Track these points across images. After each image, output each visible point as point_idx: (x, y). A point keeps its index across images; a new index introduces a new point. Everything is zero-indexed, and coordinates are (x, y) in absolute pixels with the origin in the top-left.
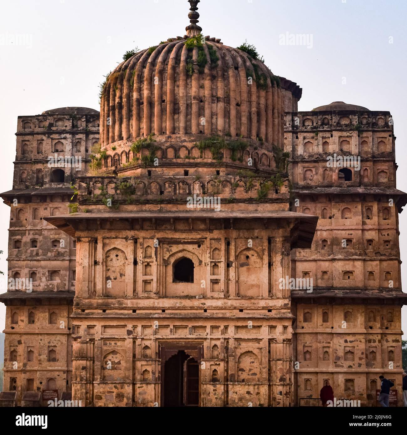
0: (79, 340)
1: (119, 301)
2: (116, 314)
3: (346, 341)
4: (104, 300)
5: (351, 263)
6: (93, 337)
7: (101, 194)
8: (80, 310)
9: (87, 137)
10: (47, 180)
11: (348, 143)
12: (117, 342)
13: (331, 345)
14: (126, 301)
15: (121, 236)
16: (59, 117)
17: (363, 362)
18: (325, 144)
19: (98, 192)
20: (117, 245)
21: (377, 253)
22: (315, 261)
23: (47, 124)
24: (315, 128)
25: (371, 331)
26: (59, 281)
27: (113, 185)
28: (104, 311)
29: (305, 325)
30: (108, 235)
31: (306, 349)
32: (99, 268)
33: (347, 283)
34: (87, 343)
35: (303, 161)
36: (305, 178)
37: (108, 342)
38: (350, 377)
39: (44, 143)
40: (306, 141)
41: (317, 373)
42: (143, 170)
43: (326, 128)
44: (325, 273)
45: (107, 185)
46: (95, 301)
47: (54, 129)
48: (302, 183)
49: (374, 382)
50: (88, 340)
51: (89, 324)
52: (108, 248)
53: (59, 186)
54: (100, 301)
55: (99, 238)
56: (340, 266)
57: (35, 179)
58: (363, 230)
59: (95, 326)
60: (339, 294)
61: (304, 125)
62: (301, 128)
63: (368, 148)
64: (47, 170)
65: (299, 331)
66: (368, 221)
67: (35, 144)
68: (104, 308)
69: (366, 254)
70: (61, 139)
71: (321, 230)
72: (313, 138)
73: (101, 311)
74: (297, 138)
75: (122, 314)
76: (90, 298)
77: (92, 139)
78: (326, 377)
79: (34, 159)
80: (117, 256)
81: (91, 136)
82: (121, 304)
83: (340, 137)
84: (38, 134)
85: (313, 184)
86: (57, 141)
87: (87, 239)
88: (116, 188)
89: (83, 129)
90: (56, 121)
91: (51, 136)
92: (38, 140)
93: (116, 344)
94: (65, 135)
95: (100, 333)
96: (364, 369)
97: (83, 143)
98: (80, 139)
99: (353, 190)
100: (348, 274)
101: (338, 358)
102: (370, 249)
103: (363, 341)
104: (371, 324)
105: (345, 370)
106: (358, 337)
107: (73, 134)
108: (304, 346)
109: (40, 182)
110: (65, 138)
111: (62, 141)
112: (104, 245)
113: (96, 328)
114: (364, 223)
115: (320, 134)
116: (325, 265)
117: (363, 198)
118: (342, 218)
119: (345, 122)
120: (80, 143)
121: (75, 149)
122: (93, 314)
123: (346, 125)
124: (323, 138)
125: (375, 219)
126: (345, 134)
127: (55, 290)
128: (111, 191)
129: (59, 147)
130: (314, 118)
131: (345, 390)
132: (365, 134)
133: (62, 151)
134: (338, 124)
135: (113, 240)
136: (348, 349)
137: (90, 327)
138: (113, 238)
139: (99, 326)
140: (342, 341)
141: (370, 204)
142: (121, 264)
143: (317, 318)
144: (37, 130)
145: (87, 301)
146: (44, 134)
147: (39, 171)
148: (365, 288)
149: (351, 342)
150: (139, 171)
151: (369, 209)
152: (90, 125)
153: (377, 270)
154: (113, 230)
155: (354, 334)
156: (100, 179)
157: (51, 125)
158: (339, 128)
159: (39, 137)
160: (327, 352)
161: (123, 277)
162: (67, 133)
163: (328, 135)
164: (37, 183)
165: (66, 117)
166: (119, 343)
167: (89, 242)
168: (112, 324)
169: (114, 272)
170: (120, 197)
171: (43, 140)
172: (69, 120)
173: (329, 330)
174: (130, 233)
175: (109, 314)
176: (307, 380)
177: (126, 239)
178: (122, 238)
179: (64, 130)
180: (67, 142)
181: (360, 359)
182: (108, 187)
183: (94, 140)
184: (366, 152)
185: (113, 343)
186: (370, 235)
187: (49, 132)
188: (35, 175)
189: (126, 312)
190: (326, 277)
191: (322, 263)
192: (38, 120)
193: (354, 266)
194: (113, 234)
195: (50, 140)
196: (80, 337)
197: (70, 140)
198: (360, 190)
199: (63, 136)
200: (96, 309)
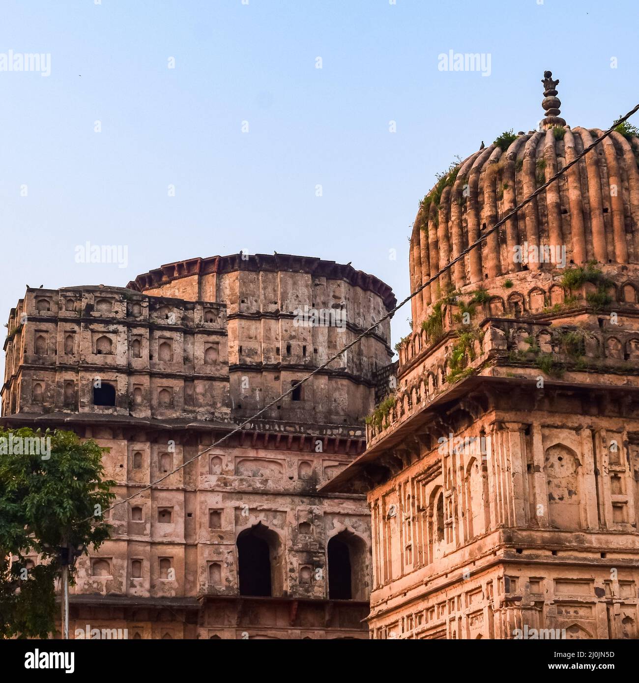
0: (517, 603)
1: (577, 537)
2: (576, 558)
4: (552, 534)
6: (542, 599)
7: (530, 351)
8: (515, 550)
9: (151, 333)
10: (85, 400)
12: (578, 609)
14: (588, 537)
15: (570, 425)
16: (104, 295)
19: (524, 347)
20: (563, 439)
23: (83, 304)
26: (111, 577)
27: (548, 338)
28: (554, 553)
30: (549, 421)
32: (540, 478)
34: (531, 609)
37: (563, 610)
39: (77, 337)
42: (592, 317)
45: (537, 336)
46: (539, 534)
47: (95, 314)
50: (533, 604)
51: (533, 575)
52: (549, 444)
53: (106, 412)
54: (547, 535)
55: (535, 425)
57: (62, 397)
59: (542, 578)
64: (84, 382)
67: (60, 338)
68: (555, 547)
70: (109, 332)
73: (550, 553)
75: (585, 559)
76: (529, 529)
77: (160, 338)
79: (60, 364)
80: (560, 459)
81: (158, 334)
82: (581, 541)
84: (65, 320)
86: (101, 335)
87: (516, 426)
88: (553, 343)
89: (144, 320)
90: (99, 302)
91: (92, 327)
92: (66, 332)
93: (576, 612)
94: (115, 326)
95: (552, 590)
97: (145, 343)
98: (141, 335)
107: (130, 326)
109: (72, 403)
110: (115, 332)
111: (110, 336)
112: (544, 438)
113: (545, 582)
120: (138, 342)
121: (131, 352)
122: (537, 556)
127: (104, 593)
128: (546, 348)
129: (105, 347)
133: (111, 353)
135: (555, 431)
137: (534, 581)
138: (557, 427)
139: (549, 578)
142: (568, 473)
144: (63, 314)
145: (524, 533)
146: (77, 322)
147: (69, 383)
150: (585, 317)
152: (155, 314)
154: (556, 412)
156: (526, 326)
157: (90, 308)
159: (68, 326)
161: (573, 496)
162: (119, 323)
164: (67, 405)
165: (117, 297)
166: (582, 612)
167: (520, 430)
168: (570, 577)
169: (559, 486)
170: (562, 359)
171: (74, 332)
172: (121, 302)
174: (586, 420)
175: (563, 558)
177: (578, 429)
178: (571, 428)
179: (114, 319)
180: (119, 339)
182: (540, 339)
183: (162, 341)
185: (572, 611)
187: (86, 319)
188: (63, 391)
189: (590, 556)
192: (65, 297)
194: (557, 420)
195: (89, 333)
196: (519, 599)
197: (124, 336)
199: (112, 327)
200: (543, 548)
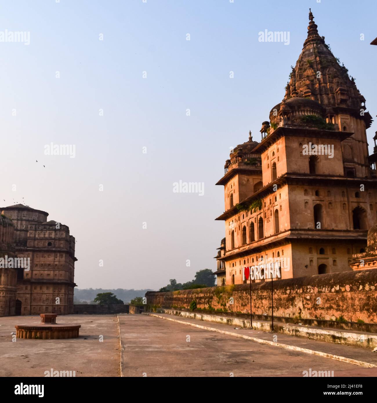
3: (47, 296)
5: (49, 271)
11: (52, 234)
13: (42, 297)
17: (51, 302)
18: (45, 234)
21: (58, 269)
22: (39, 270)
24: (42, 229)
25: (54, 292)
29: (34, 290)
31: (34, 298)
33: (48, 278)
35: (37, 239)
36: (38, 245)
38: (48, 307)
40: (39, 233)
41: (37, 305)
43: (45, 229)
44: (42, 274)
48: (37, 246)
49: (55, 308)
56: (46, 272)
58: (54, 261)
60: (45, 281)
61: (39, 228)
62: (38, 229)
63: (58, 236)
65: (33, 292)
66: (56, 259)
69: (54, 269)
71: (41, 261)
72: (41, 232)
74: (36, 232)
78: (40, 306)
83: (49, 233)
85: (40, 247)
96: (51, 304)
99: (51, 249)
100: (48, 275)
101: (44, 301)
102: (56, 267)
103: (52, 295)
104: (54, 290)
105: (45, 304)
106: (50, 294)
108: (34, 297)
114: (54, 259)
115: (43, 231)
116: (42, 272)
117: (55, 252)
118: (48, 257)
119: (51, 228)
123: (51, 229)
124: (44, 233)
125: (58, 258)
126: (51, 232)
130: (42, 226)
131: (46, 311)
132: (57, 232)
134: (49, 228)
136: (47, 298)
140: (45, 296)
141: (57, 253)
143: (38, 289)
148: (54, 279)
149: (48, 296)
151: (57, 255)
153: (58, 274)
155: (49, 293)
158: (49, 230)
160: (41, 299)
163: (46, 232)
173: (41, 292)
176: (34, 308)
181: (51, 301)
184: (57, 238)
186: (56, 263)
190: (42, 275)
191: (41, 271)
193: (51, 273)
198: (54, 249)
